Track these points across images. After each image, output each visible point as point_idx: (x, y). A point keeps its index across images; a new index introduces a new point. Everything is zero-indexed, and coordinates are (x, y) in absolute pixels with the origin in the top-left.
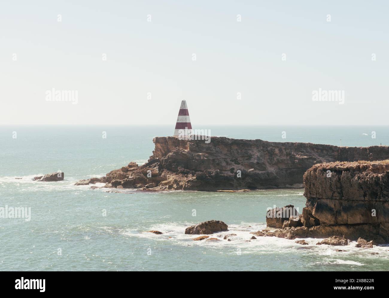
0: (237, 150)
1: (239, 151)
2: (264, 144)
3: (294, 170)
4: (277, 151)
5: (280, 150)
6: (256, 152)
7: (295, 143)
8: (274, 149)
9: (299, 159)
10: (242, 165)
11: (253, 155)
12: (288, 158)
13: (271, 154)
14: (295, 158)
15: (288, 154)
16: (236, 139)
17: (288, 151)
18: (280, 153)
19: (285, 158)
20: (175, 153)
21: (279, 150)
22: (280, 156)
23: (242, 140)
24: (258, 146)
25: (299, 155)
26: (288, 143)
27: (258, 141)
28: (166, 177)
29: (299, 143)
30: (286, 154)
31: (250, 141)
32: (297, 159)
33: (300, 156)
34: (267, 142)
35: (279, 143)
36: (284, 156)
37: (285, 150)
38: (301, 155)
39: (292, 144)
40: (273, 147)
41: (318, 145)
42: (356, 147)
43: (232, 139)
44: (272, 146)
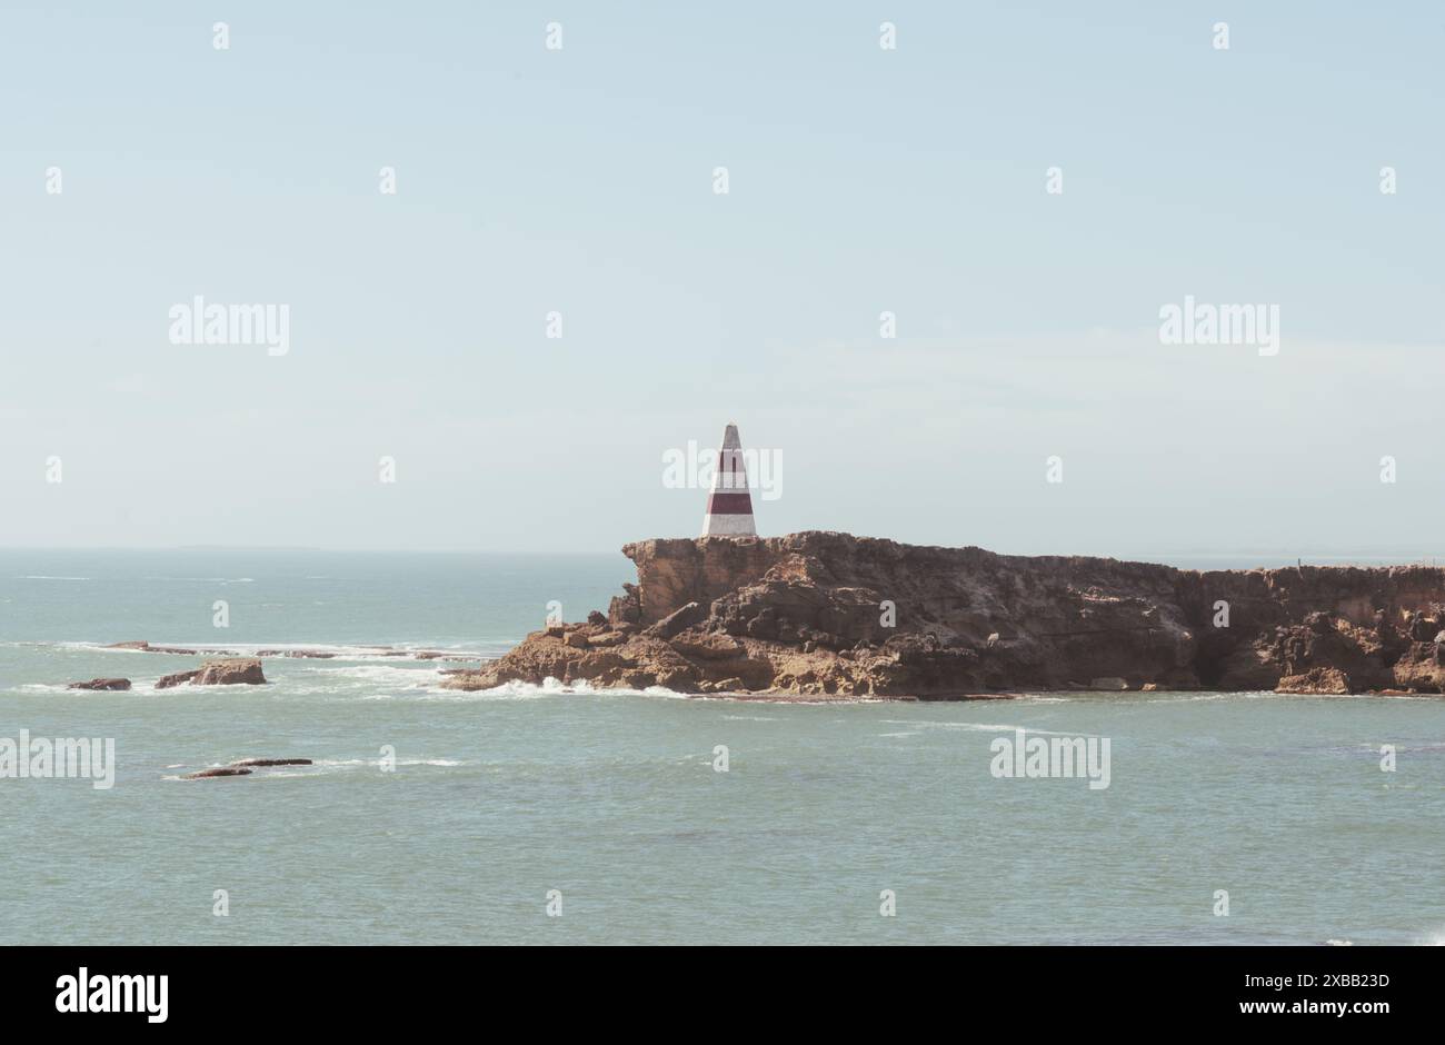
0: (908, 577)
1: (917, 582)
2: (987, 560)
3: (1081, 638)
4: (1019, 583)
5: (1028, 581)
6: (972, 584)
7: (1069, 559)
8: (1014, 578)
9: (1097, 606)
10: (945, 623)
11: (972, 593)
12: (1052, 602)
13: (1007, 591)
14: (1080, 604)
15: (1050, 593)
16: (915, 544)
17: (1051, 582)
18: (1027, 588)
19: (1042, 603)
20: (771, 585)
21: (1024, 580)
22: (1026, 599)
23: (931, 549)
24: (972, 566)
25: (1091, 593)
26: (1049, 559)
27: (972, 552)
28: (769, 660)
29: (1084, 558)
30: (1045, 591)
31: (952, 550)
32: (1088, 604)
33: (1095, 596)
34: (993, 554)
35: (1023, 559)
36: (1039, 598)
37: (1040, 580)
38: (1100, 594)
39: (1062, 560)
40: (1010, 569)
41: (1132, 563)
42: (1229, 572)
43: (906, 547)
44: (1005, 567)
